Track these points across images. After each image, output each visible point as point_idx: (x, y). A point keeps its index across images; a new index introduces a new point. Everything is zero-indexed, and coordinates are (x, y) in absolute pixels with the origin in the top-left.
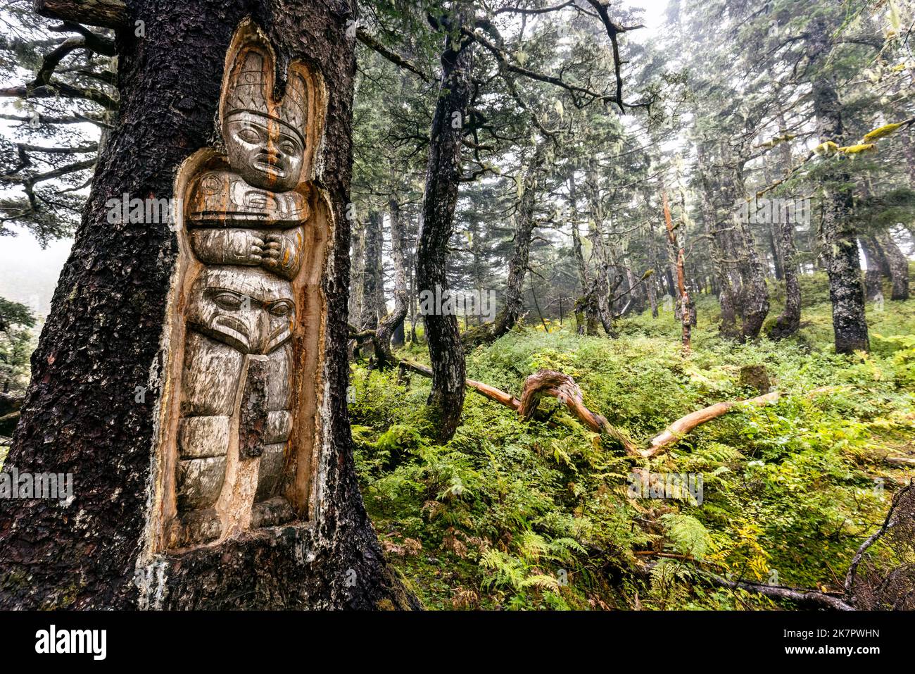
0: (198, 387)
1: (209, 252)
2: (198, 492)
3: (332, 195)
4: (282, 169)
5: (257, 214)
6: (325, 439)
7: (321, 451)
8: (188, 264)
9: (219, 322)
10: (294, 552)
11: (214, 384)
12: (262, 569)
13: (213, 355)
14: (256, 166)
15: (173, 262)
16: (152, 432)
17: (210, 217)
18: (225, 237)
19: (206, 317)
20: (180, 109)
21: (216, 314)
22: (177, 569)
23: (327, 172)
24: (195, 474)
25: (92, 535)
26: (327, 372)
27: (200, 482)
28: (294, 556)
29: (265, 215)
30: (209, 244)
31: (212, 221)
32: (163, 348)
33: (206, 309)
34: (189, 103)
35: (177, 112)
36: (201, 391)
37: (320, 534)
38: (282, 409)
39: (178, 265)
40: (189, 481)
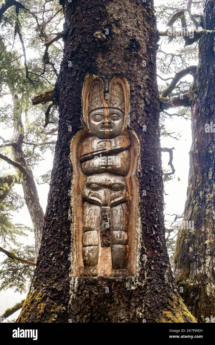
0: (86, 221)
1: (86, 169)
2: (89, 258)
3: (136, 132)
4: (112, 128)
5: (102, 150)
6: (139, 242)
7: (137, 247)
8: (79, 176)
9: (92, 196)
10: (125, 285)
11: (91, 219)
12: (114, 290)
13: (90, 208)
14: (100, 131)
15: (72, 175)
16: (71, 234)
17: (86, 156)
18: (91, 162)
19: (87, 194)
20: (69, 120)
21: (90, 193)
22: (82, 280)
23: (132, 122)
24: (87, 252)
25: (57, 265)
26: (139, 213)
27: (89, 255)
28: (125, 286)
29: (105, 149)
30: (86, 167)
31: (86, 158)
32: (71, 205)
33: (87, 191)
34: (71, 117)
35: (68, 121)
36: (87, 222)
37: (137, 280)
38: (121, 230)
39: (74, 176)
40: (86, 254)
